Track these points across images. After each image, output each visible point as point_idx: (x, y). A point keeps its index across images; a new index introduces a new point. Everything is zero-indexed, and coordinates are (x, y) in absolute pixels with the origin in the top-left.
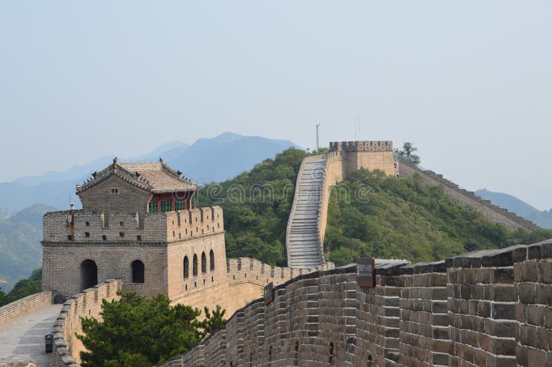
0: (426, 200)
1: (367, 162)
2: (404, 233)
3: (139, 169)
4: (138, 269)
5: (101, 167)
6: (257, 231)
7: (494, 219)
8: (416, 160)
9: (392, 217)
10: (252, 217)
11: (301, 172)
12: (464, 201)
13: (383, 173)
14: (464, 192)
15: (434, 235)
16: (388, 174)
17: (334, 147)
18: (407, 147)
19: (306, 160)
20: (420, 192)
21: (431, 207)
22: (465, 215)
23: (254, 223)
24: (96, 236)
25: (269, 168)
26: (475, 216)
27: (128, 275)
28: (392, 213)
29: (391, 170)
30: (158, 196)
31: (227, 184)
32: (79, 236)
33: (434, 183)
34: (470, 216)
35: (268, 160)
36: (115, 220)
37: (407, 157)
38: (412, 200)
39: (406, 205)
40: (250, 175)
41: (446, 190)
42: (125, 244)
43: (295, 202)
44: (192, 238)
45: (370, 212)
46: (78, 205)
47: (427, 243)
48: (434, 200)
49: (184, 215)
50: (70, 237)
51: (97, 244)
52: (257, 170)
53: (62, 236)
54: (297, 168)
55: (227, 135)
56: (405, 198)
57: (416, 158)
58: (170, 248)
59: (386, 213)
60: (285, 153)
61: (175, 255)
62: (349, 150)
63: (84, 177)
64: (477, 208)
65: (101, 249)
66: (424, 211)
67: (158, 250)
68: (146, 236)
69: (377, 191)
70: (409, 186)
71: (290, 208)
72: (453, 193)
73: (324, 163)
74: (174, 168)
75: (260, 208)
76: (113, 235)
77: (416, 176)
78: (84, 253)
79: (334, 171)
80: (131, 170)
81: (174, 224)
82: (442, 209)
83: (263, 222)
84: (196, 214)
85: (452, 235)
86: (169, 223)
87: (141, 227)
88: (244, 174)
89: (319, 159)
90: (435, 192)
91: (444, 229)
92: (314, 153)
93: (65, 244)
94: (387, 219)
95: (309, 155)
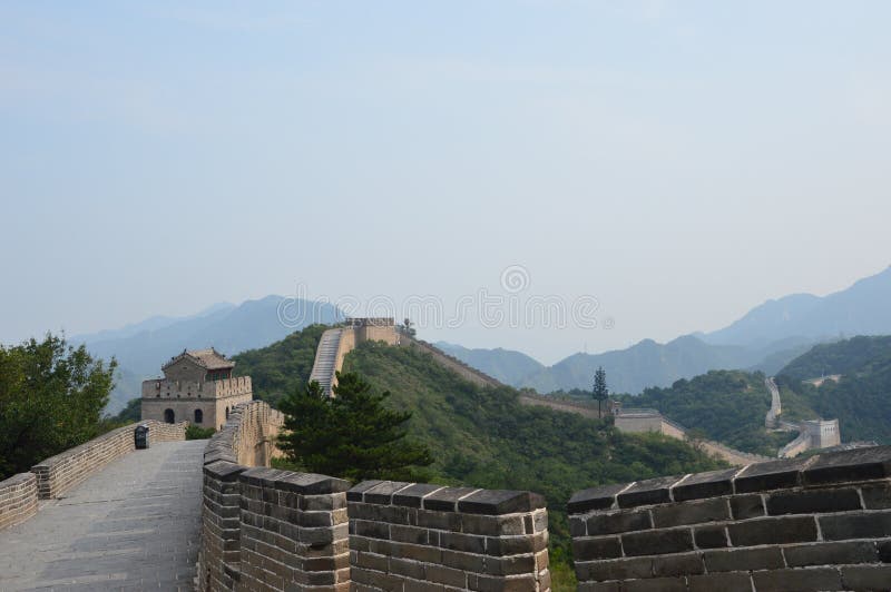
0: (418, 364)
1: (374, 334)
2: (398, 389)
3: (199, 355)
4: (198, 415)
5: (177, 353)
6: (285, 389)
7: (470, 377)
8: (413, 332)
9: (390, 378)
10: (283, 377)
11: (321, 343)
12: (448, 364)
13: (386, 343)
14: (448, 357)
15: (422, 391)
16: (389, 344)
17: (348, 323)
18: (407, 322)
19: (326, 333)
20: (415, 358)
21: (421, 369)
22: (448, 375)
23: (283, 382)
24: (174, 394)
25: (297, 338)
26: (456, 375)
27: (192, 418)
28: (391, 374)
29: (392, 339)
30: (211, 371)
31: (265, 350)
32: (163, 395)
33: (426, 350)
34: (451, 375)
35: (297, 332)
36: (185, 386)
37: (406, 331)
38: (408, 364)
39: (402, 367)
40: (283, 343)
41: (435, 356)
42: (191, 400)
43: (315, 366)
44: (231, 396)
45: (372, 374)
46: (163, 377)
47: (416, 397)
48: (425, 364)
49: (226, 382)
50: (158, 396)
51: (175, 400)
52: (288, 340)
53: (153, 395)
54: (318, 340)
55: (273, 297)
56: (402, 362)
57: (414, 330)
58: (218, 403)
59: (386, 373)
60: (310, 327)
61: (221, 406)
62: (361, 325)
63: (166, 360)
64: (457, 368)
65: (176, 403)
66: (417, 372)
67: (210, 403)
68: (204, 395)
69: (380, 357)
70: (406, 352)
71: (311, 371)
72: (441, 359)
73: (339, 336)
74: (221, 353)
75: (288, 371)
76: (183, 394)
77: (413, 345)
78: (166, 405)
79: (348, 342)
80: (194, 355)
81: (221, 388)
82: (430, 370)
83: (290, 381)
84: (234, 381)
85: (437, 390)
86: (218, 388)
87: (201, 390)
88: (279, 342)
89: (337, 331)
90: (427, 357)
91: (430, 386)
92: (334, 327)
93: (155, 400)
94: (386, 379)
95: (329, 328)
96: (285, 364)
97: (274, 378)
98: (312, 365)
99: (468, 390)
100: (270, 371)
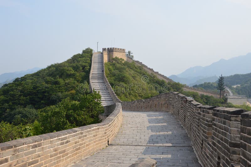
0: (138, 71)
6: (75, 78)
10: (73, 72)
12: (150, 72)
17: (104, 50)
18: (129, 52)
23: (74, 75)
26: (154, 77)
33: (140, 65)
37: (129, 55)
39: (133, 72)
41: (144, 68)
48: (141, 71)
56: (132, 69)
57: (132, 56)
62: (110, 51)
66: (139, 74)
70: (132, 65)
73: (102, 54)
75: (76, 68)
77: (133, 62)
83: (78, 74)
90: (140, 68)
96: (74, 65)
97: (68, 72)
98: (90, 66)
99: (161, 83)
100: (66, 68)
